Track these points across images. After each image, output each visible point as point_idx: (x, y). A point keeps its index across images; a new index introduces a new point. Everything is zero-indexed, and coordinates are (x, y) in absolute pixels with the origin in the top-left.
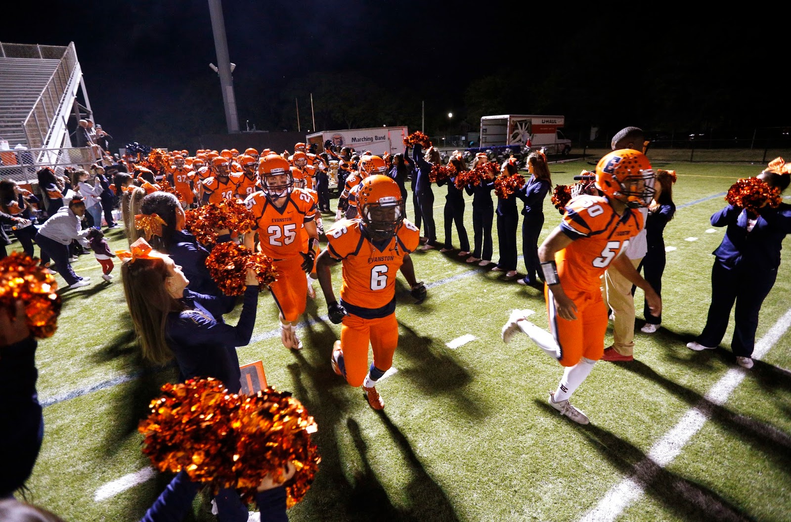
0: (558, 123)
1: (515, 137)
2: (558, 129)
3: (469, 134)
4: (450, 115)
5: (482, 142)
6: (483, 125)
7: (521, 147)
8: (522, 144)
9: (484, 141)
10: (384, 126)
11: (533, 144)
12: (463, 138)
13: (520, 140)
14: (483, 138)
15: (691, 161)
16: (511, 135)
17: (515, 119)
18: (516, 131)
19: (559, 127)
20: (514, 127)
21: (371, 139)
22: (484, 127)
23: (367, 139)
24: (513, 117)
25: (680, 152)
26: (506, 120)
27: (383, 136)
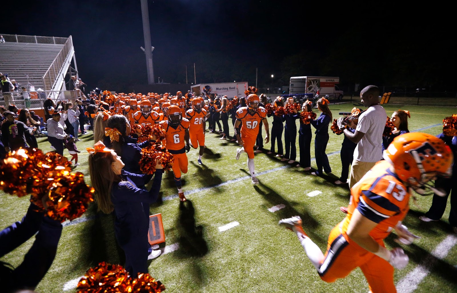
0: (335, 81)
1: (310, 89)
2: (336, 85)
3: (283, 86)
4: (272, 76)
5: (291, 92)
6: (291, 82)
7: (314, 95)
8: (314, 93)
10: (235, 81)
11: (320, 93)
12: (280, 89)
13: (313, 91)
14: (291, 89)
15: (418, 105)
16: (308, 88)
17: (310, 79)
18: (310, 86)
19: (336, 84)
20: (310, 83)
21: (227, 89)
22: (292, 83)
23: (225, 89)
24: (309, 77)
26: (305, 79)
27: (234, 87)
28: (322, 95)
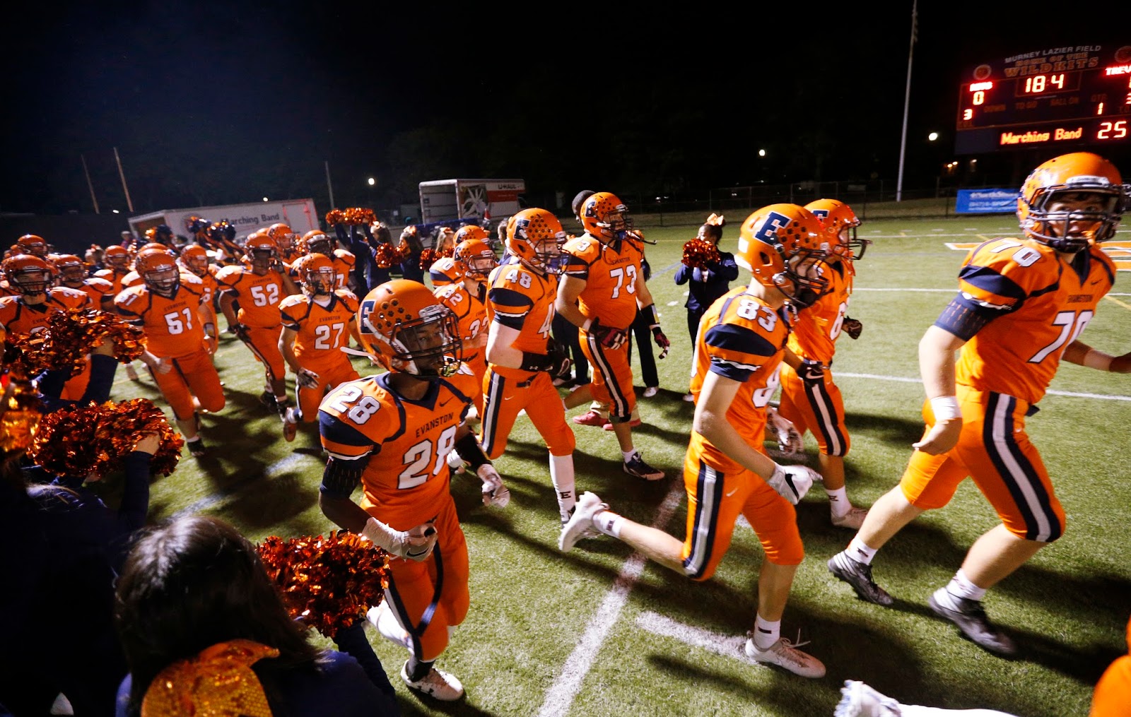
0: (517, 189)
1: (468, 207)
2: (519, 195)
3: (403, 207)
4: (371, 181)
5: (426, 217)
6: (423, 194)
7: (478, 221)
8: (478, 217)
9: (427, 215)
10: (266, 199)
11: (492, 215)
12: (396, 213)
13: (475, 212)
14: (425, 211)
15: (662, 226)
16: (463, 206)
17: (465, 185)
18: (468, 201)
19: (519, 193)
20: (465, 195)
21: (256, 220)
22: (425, 197)
23: (248, 221)
24: (463, 182)
25: (650, 217)
26: (453, 186)
27: (275, 214)
28: (497, 219)
